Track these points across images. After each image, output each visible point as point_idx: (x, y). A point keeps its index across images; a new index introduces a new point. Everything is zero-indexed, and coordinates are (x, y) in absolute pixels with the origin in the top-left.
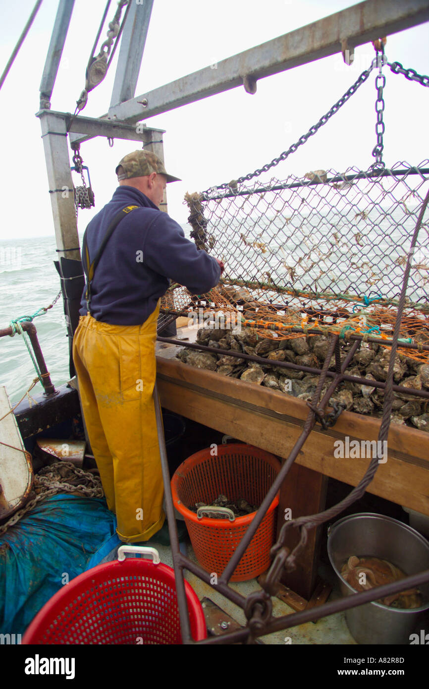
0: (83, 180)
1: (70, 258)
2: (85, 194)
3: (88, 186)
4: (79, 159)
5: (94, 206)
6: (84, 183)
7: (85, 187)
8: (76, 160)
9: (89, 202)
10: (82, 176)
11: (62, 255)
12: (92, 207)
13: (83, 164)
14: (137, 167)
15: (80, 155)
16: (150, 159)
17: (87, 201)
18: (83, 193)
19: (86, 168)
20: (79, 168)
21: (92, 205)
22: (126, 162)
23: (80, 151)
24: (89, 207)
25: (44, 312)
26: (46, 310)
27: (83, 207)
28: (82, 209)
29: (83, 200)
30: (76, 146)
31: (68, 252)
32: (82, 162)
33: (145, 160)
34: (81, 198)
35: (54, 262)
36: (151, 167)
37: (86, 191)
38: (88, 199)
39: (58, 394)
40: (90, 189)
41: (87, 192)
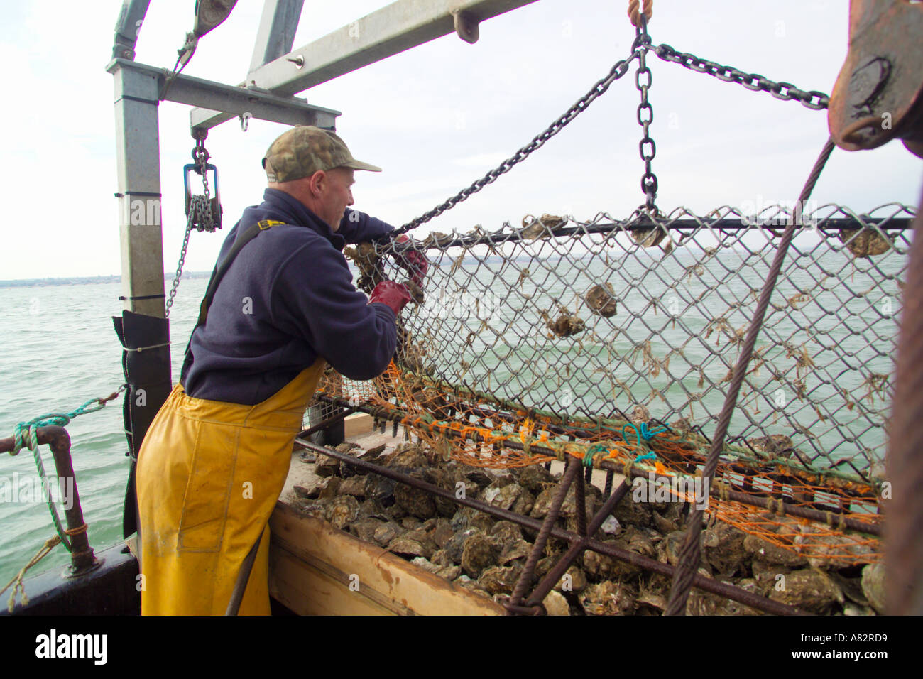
0: (206, 186)
1: (143, 311)
2: (206, 208)
3: (212, 196)
4: (203, 154)
5: (220, 228)
6: (207, 190)
7: (207, 196)
8: (197, 154)
9: (212, 220)
10: (205, 179)
11: (128, 306)
12: (217, 229)
13: (209, 162)
14: (293, 163)
15: (205, 147)
16: (317, 146)
17: (208, 218)
18: (203, 205)
19: (213, 167)
20: (201, 166)
21: (217, 226)
22: (275, 154)
23: (205, 141)
24: (212, 229)
25: (101, 406)
26: (102, 402)
27: (201, 229)
28: (200, 231)
29: (201, 217)
30: (200, 132)
31: (138, 302)
32: (207, 157)
33: (307, 149)
34: (198, 214)
35: (113, 317)
36: (319, 160)
37: (208, 202)
38: (210, 216)
39: (97, 569)
40: (215, 201)
41: (210, 205)
